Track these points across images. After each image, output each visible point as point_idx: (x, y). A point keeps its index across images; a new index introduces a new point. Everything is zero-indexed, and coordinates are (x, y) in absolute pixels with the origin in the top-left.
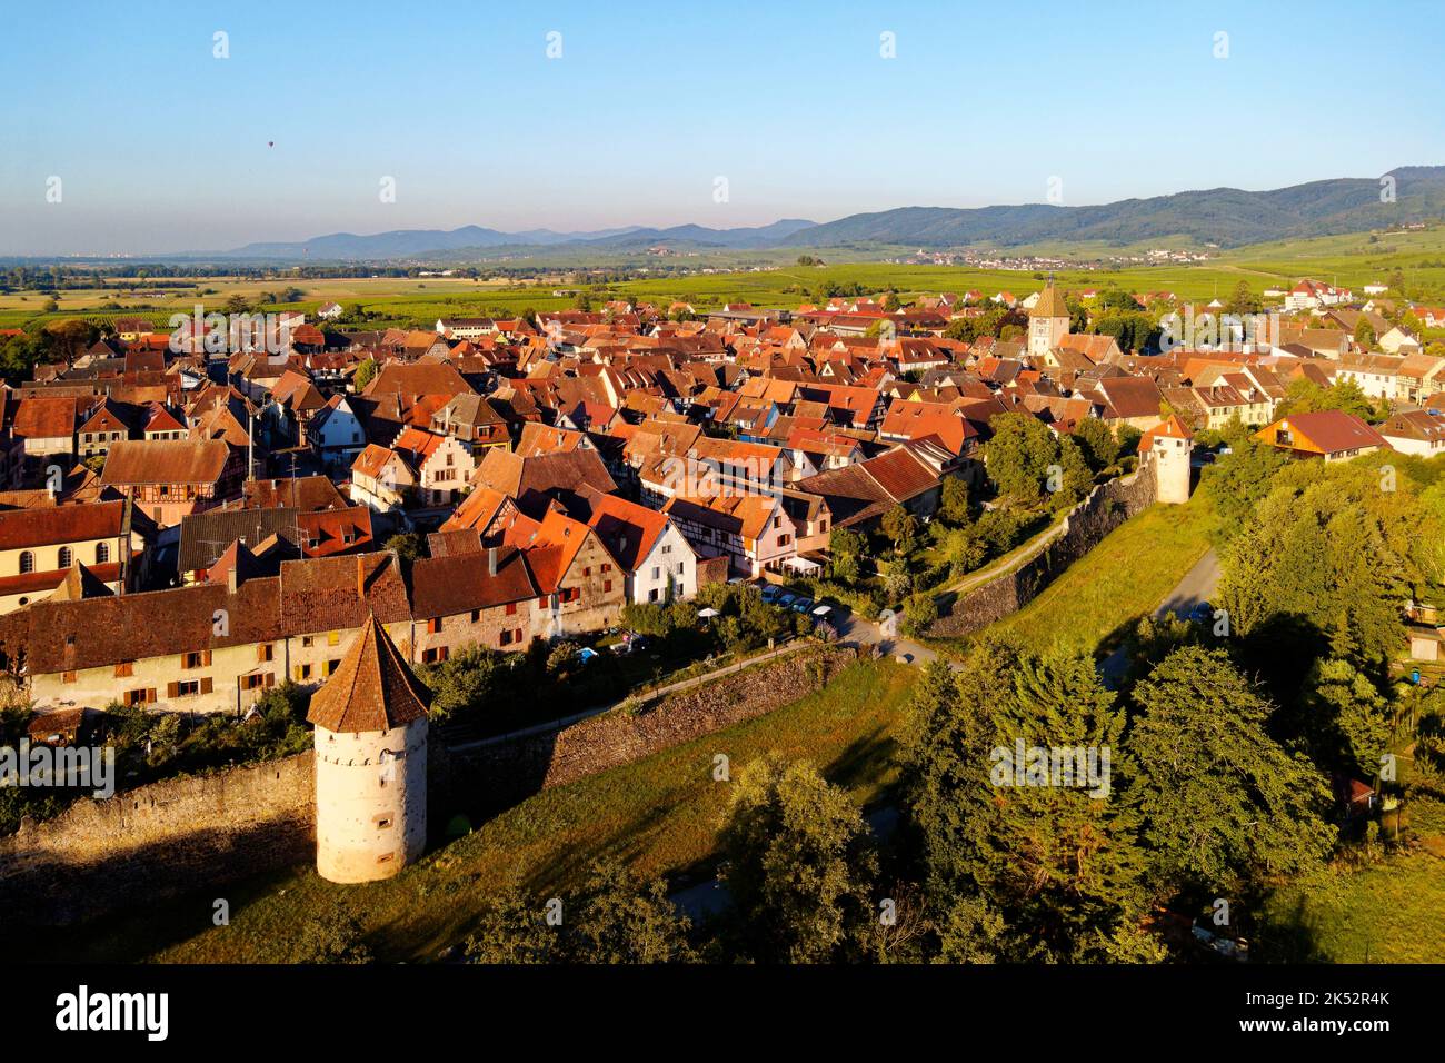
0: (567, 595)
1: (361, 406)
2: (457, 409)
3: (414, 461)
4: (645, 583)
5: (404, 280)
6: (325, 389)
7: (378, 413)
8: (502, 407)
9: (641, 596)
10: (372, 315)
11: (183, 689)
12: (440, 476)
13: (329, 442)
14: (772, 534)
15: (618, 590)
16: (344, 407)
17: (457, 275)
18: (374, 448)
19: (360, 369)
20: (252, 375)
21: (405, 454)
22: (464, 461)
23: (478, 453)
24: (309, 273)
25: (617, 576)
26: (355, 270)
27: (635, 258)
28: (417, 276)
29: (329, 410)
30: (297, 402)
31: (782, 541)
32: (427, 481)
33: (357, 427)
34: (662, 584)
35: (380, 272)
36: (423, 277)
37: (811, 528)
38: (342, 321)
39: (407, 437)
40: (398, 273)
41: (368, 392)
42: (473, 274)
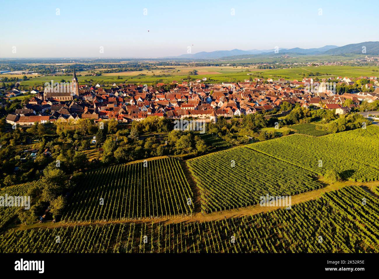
0: (228, 114)
1: (212, 97)
2: (222, 98)
3: (217, 103)
4: (235, 114)
5: (218, 67)
6: (207, 94)
7: (213, 98)
8: (227, 98)
9: (235, 115)
10: (212, 80)
11: (201, 117)
12: (220, 105)
13: (208, 101)
14: (249, 111)
15: (233, 114)
16: (210, 97)
17: (230, 66)
18: (213, 102)
19: (211, 92)
20: (197, 92)
21: (216, 103)
22: (222, 103)
23: (223, 103)
24: (197, 65)
25: (233, 113)
26: (207, 64)
27: (277, 59)
28: (221, 66)
29: (208, 98)
30: (204, 96)
31: (250, 112)
32: (218, 105)
33: (211, 100)
34: (237, 114)
35: (213, 65)
36: (223, 66)
37: (254, 111)
38: (207, 81)
39: (216, 101)
40: (217, 65)
41: (212, 95)
42: (234, 65)
